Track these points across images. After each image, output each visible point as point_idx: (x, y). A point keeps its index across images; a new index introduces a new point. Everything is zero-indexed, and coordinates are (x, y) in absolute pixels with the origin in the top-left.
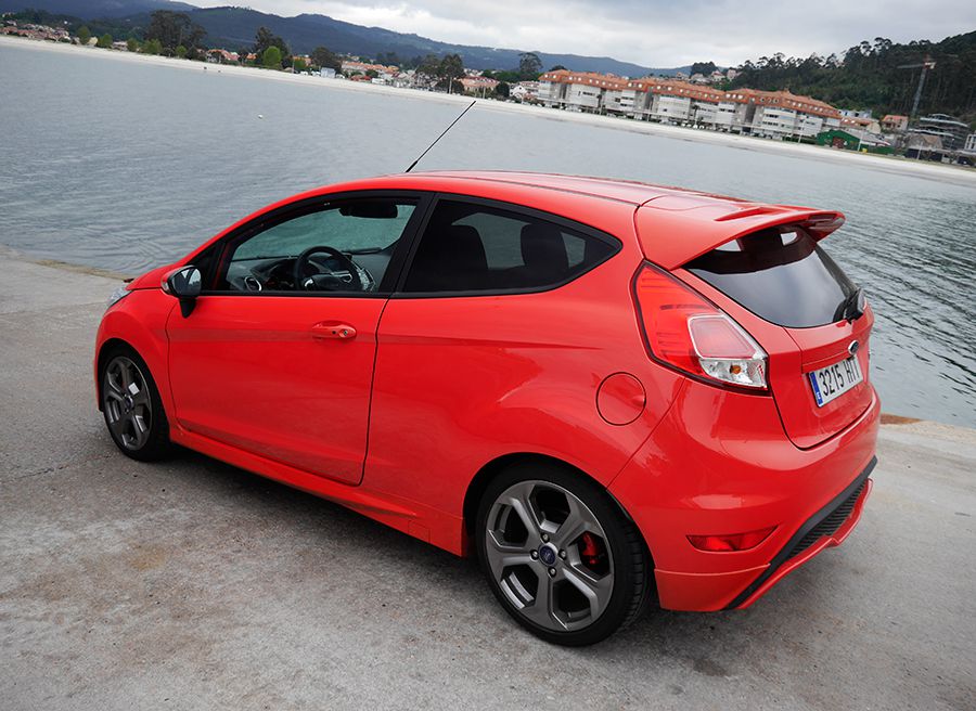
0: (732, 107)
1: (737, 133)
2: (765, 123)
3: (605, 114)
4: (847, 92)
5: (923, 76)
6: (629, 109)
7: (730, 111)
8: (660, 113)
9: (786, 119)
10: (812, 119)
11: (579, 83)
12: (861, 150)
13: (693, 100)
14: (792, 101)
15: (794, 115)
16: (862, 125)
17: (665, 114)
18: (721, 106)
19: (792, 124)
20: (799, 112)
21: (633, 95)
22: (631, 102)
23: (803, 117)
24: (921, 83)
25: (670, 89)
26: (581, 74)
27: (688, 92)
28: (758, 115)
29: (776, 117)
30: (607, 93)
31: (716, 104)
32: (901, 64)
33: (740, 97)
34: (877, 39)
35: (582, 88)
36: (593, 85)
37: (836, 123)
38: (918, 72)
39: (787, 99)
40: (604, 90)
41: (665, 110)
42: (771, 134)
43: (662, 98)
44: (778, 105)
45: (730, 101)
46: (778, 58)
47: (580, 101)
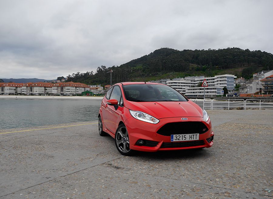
0: (56, 88)
1: (59, 95)
2: (66, 91)
3: (17, 95)
4: (95, 80)
5: (111, 74)
6: (25, 92)
7: (56, 89)
8: (35, 92)
9: (72, 90)
10: (80, 89)
11: (7, 86)
12: (93, 96)
13: (45, 87)
14: (73, 84)
15: (75, 88)
16: (96, 89)
17: (36, 92)
18: (53, 88)
19: (75, 91)
20: (76, 87)
21: (25, 88)
22: (25, 90)
23: (77, 88)
24: (111, 76)
25: (36, 85)
26: (7, 83)
27: (43, 85)
28: (64, 89)
29: (69, 89)
30: (18, 88)
31: (52, 88)
32: (107, 72)
33: (58, 85)
34: (102, 66)
35: (8, 88)
36: (12, 86)
37: (89, 89)
38: (110, 73)
39: (71, 84)
40: (17, 87)
41: (36, 91)
42: (69, 94)
43: (34, 88)
44: (69, 86)
45: (55, 86)
46: (78, 73)
47: (8, 92)
